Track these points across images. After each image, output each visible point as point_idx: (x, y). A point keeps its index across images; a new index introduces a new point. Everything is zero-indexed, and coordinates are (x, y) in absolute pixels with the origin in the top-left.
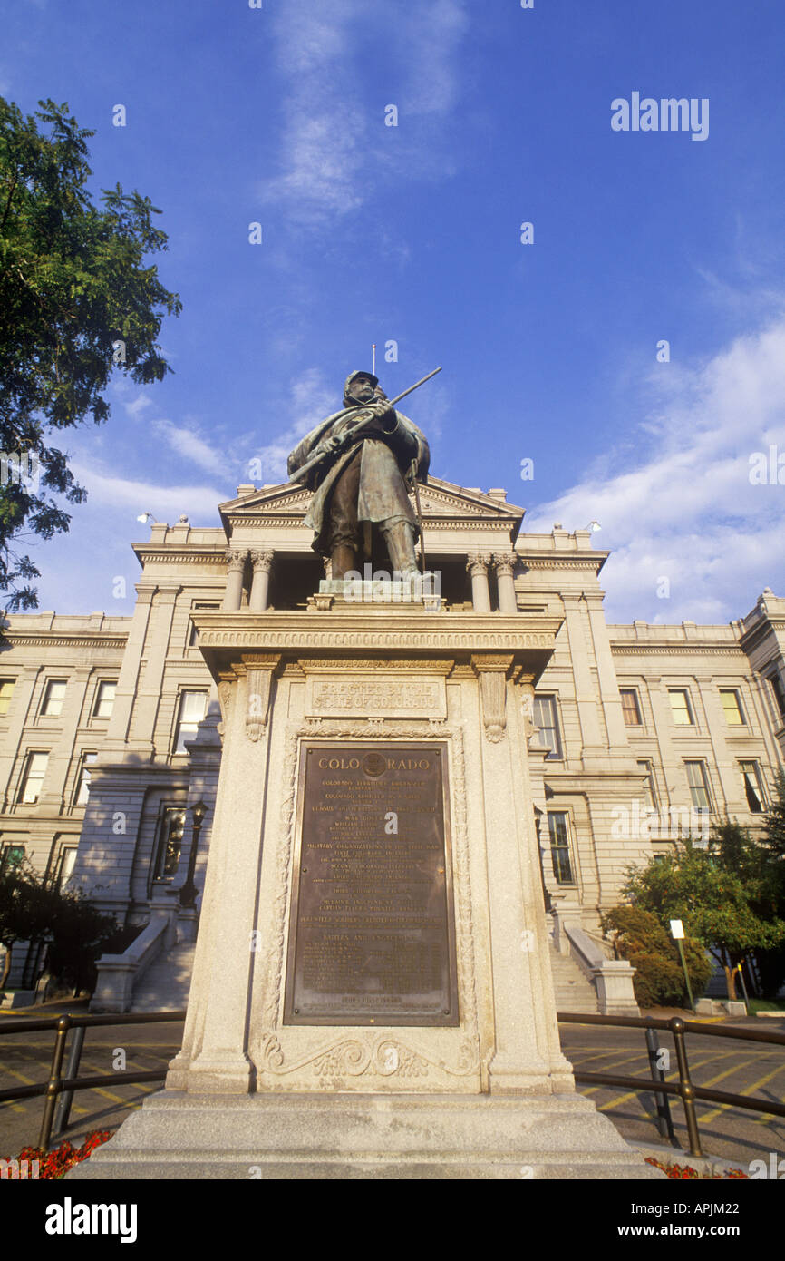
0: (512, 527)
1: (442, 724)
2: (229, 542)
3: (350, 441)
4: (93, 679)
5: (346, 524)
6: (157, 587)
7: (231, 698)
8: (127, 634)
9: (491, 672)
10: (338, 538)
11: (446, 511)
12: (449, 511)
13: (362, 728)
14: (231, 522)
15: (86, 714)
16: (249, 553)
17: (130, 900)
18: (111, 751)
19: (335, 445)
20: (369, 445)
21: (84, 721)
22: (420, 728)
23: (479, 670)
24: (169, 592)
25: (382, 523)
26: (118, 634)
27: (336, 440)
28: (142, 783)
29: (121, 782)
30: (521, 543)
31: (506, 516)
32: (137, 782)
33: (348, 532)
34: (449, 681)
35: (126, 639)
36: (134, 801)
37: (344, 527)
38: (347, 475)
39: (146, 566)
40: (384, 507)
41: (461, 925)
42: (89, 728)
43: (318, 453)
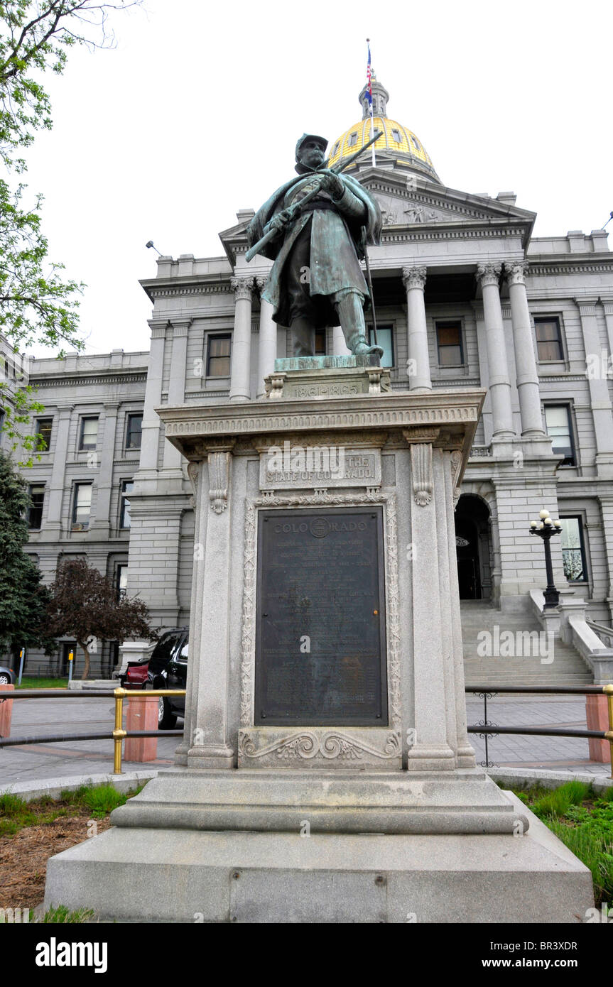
0: (523, 232)
1: (378, 491)
2: (233, 270)
3: (299, 213)
4: (122, 414)
5: (301, 296)
6: (169, 321)
7: (199, 476)
8: (147, 368)
9: (420, 444)
10: (296, 311)
11: (453, 220)
12: (456, 220)
13: (310, 498)
14: (234, 249)
15: (120, 446)
16: (255, 280)
17: (179, 608)
18: (145, 480)
19: (285, 220)
20: (319, 216)
21: (119, 454)
22: (360, 496)
23: (409, 442)
24: (181, 325)
25: (333, 295)
26: (138, 369)
27: (285, 215)
28: (177, 507)
29: (157, 507)
30: (533, 249)
31: (516, 221)
32: (173, 507)
33: (303, 304)
34: (386, 453)
35: (146, 373)
36: (171, 523)
37: (300, 298)
38: (301, 247)
39: (155, 301)
40: (333, 279)
41: (390, 654)
42: (124, 459)
43: (270, 229)
